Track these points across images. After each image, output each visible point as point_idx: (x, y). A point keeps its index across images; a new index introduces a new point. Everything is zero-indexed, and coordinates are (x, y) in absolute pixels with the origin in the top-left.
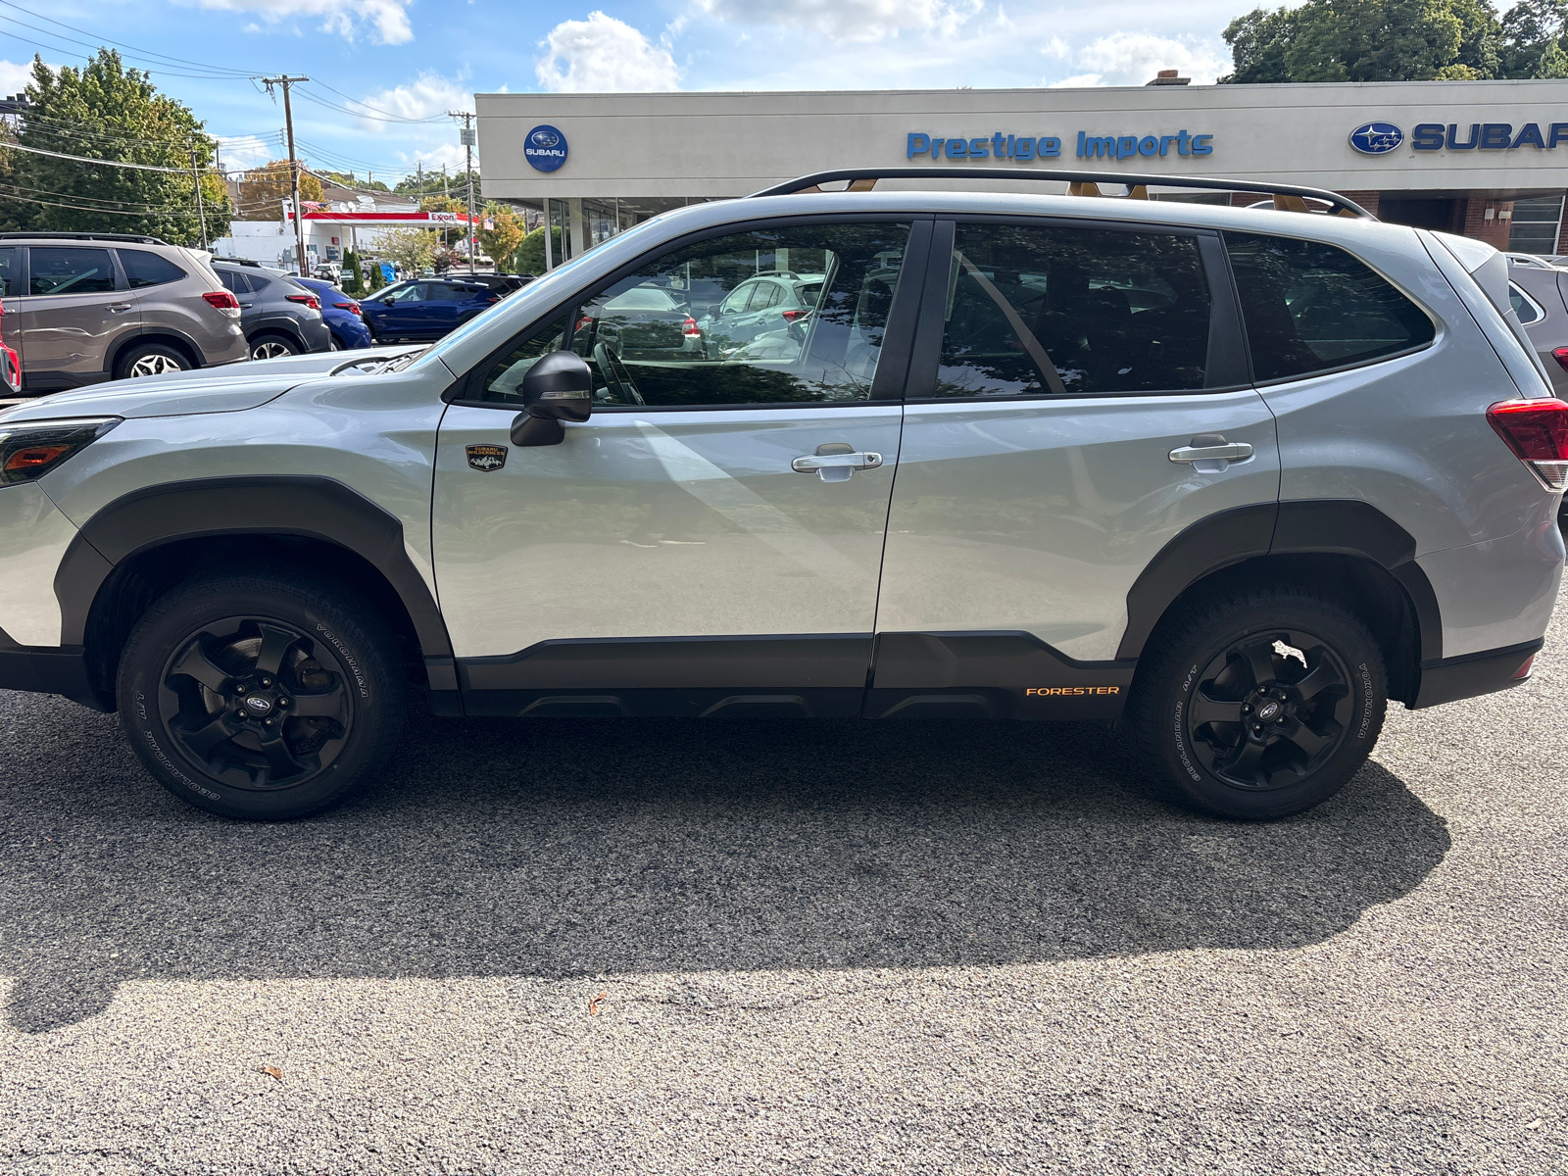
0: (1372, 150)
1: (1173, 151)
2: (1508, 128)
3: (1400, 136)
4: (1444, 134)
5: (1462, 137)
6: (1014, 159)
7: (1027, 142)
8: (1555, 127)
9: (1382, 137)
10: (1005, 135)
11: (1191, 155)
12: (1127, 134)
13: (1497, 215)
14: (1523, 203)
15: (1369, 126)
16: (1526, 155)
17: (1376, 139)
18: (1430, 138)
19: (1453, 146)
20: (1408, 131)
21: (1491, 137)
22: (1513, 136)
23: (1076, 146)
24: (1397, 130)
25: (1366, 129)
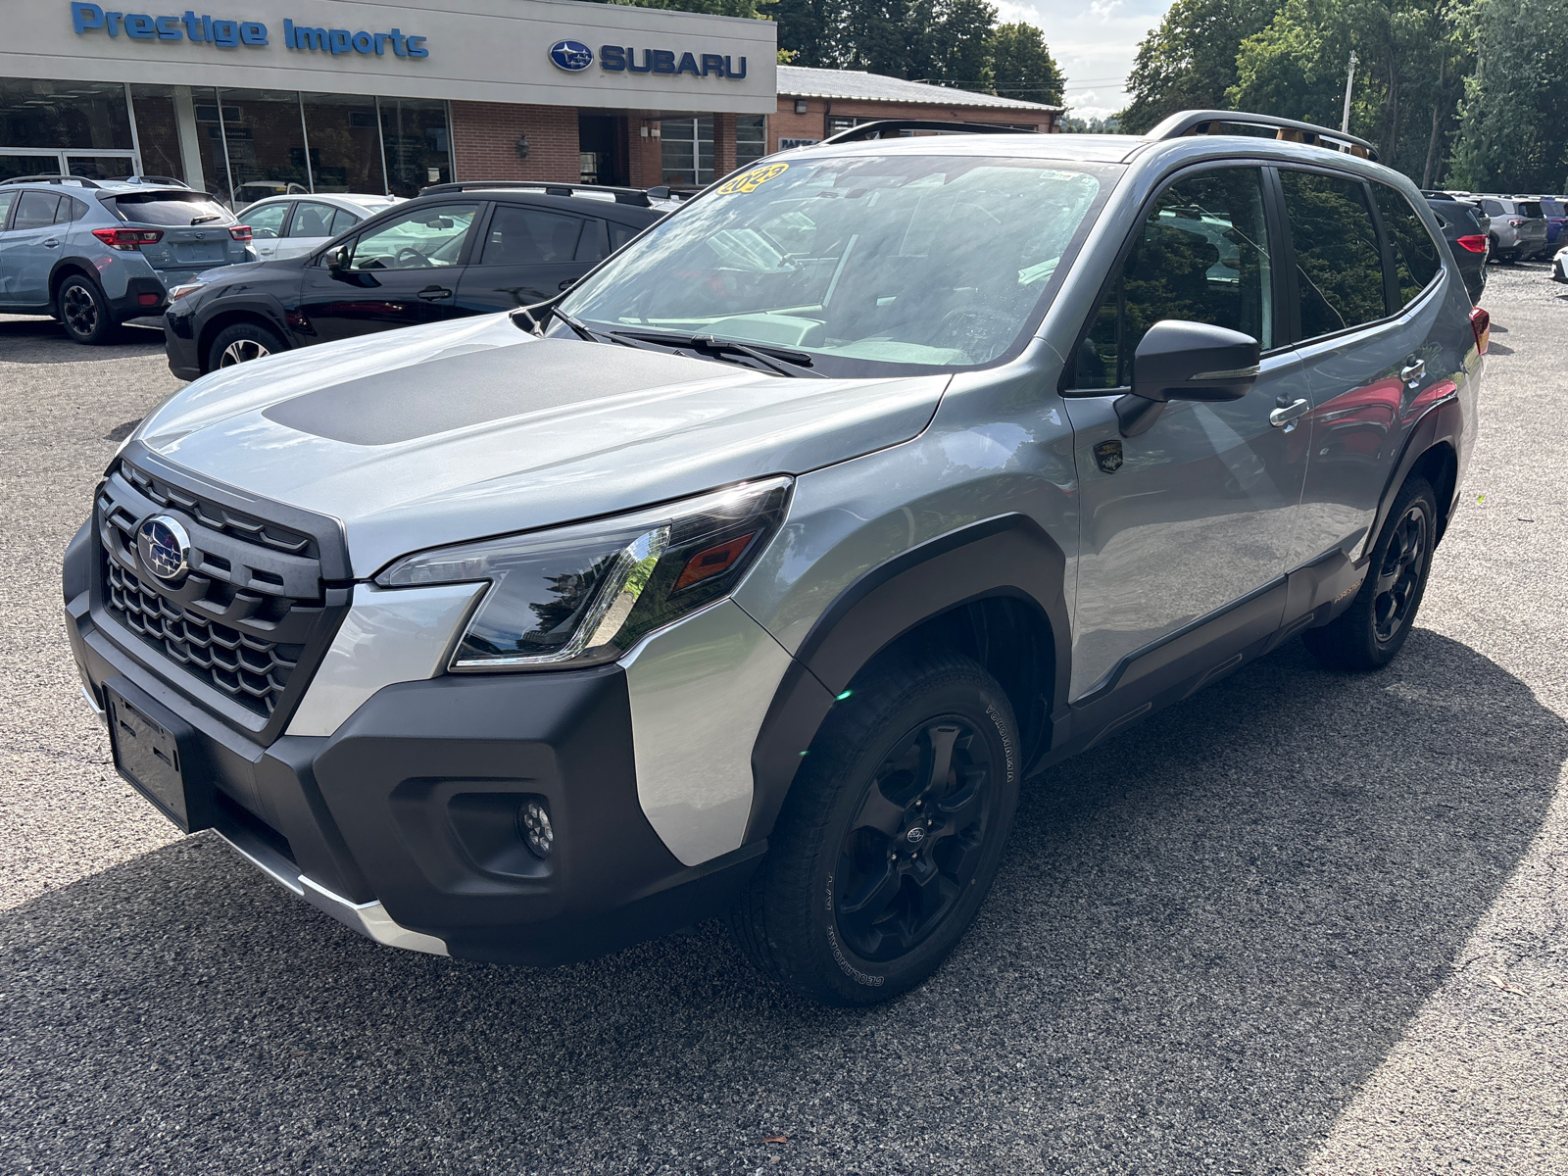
0: (569, 67)
1: (388, 51)
2: (671, 55)
3: (590, 56)
4: (624, 56)
5: (639, 61)
6: (213, 44)
7: (228, 26)
8: (705, 57)
9: (576, 55)
10: (198, 15)
11: (408, 57)
12: (337, 27)
13: (650, 133)
14: (668, 123)
15: (563, 43)
16: (686, 80)
17: (572, 57)
18: (615, 60)
19: (634, 69)
20: (596, 51)
21: (660, 63)
22: (677, 62)
23: (284, 35)
24: (588, 50)
25: (561, 45)
